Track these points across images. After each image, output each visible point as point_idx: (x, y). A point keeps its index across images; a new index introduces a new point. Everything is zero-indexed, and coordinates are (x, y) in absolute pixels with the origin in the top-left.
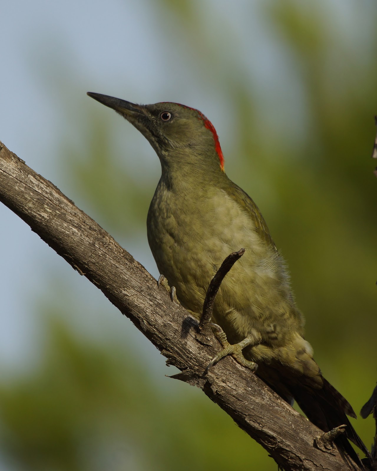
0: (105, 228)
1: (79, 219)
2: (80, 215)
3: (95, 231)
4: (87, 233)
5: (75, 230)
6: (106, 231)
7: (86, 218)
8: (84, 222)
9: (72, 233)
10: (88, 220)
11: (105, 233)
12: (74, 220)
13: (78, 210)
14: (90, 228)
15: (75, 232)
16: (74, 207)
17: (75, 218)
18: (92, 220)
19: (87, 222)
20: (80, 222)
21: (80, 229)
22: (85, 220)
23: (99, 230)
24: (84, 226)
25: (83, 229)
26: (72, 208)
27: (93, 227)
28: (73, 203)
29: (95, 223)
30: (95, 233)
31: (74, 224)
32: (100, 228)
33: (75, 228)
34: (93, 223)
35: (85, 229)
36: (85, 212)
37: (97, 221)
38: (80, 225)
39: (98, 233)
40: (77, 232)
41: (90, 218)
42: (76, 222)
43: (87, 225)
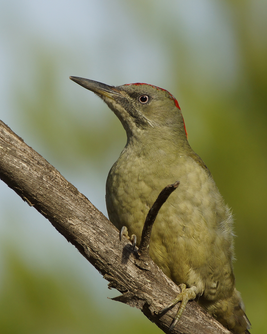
0: (52, 163)
1: (28, 155)
2: (29, 152)
3: (43, 165)
4: (35, 167)
5: (24, 165)
6: (52, 166)
7: (34, 153)
8: (33, 158)
9: (21, 167)
10: (36, 155)
11: (52, 167)
12: (23, 156)
13: (27, 147)
14: (38, 163)
15: (24, 167)
16: (23, 144)
17: (25, 153)
18: (40, 155)
19: (35, 158)
20: (29, 158)
21: (29, 164)
22: (34, 156)
23: (46, 165)
24: (33, 161)
25: (31, 164)
26: (21, 145)
27: (41, 162)
28: (22, 141)
29: (43, 159)
30: (43, 167)
31: (24, 159)
32: (47, 163)
33: (24, 163)
34: (41, 158)
35: (33, 164)
36: (33, 148)
37: (45, 157)
38: (29, 160)
39: (46, 167)
40: (26, 166)
41: (38, 154)
42: (25, 157)
43: (35, 160)
